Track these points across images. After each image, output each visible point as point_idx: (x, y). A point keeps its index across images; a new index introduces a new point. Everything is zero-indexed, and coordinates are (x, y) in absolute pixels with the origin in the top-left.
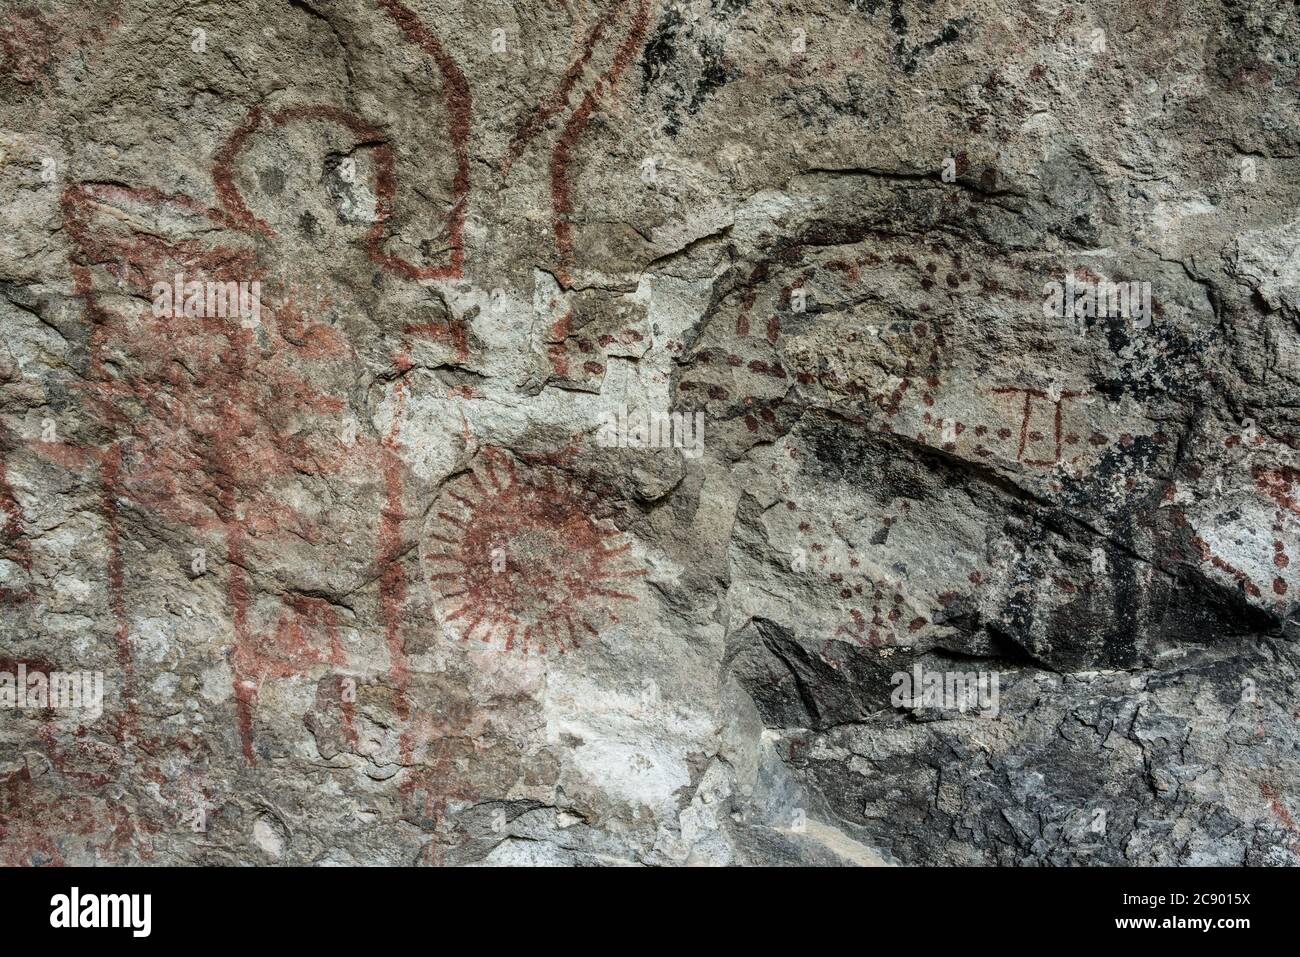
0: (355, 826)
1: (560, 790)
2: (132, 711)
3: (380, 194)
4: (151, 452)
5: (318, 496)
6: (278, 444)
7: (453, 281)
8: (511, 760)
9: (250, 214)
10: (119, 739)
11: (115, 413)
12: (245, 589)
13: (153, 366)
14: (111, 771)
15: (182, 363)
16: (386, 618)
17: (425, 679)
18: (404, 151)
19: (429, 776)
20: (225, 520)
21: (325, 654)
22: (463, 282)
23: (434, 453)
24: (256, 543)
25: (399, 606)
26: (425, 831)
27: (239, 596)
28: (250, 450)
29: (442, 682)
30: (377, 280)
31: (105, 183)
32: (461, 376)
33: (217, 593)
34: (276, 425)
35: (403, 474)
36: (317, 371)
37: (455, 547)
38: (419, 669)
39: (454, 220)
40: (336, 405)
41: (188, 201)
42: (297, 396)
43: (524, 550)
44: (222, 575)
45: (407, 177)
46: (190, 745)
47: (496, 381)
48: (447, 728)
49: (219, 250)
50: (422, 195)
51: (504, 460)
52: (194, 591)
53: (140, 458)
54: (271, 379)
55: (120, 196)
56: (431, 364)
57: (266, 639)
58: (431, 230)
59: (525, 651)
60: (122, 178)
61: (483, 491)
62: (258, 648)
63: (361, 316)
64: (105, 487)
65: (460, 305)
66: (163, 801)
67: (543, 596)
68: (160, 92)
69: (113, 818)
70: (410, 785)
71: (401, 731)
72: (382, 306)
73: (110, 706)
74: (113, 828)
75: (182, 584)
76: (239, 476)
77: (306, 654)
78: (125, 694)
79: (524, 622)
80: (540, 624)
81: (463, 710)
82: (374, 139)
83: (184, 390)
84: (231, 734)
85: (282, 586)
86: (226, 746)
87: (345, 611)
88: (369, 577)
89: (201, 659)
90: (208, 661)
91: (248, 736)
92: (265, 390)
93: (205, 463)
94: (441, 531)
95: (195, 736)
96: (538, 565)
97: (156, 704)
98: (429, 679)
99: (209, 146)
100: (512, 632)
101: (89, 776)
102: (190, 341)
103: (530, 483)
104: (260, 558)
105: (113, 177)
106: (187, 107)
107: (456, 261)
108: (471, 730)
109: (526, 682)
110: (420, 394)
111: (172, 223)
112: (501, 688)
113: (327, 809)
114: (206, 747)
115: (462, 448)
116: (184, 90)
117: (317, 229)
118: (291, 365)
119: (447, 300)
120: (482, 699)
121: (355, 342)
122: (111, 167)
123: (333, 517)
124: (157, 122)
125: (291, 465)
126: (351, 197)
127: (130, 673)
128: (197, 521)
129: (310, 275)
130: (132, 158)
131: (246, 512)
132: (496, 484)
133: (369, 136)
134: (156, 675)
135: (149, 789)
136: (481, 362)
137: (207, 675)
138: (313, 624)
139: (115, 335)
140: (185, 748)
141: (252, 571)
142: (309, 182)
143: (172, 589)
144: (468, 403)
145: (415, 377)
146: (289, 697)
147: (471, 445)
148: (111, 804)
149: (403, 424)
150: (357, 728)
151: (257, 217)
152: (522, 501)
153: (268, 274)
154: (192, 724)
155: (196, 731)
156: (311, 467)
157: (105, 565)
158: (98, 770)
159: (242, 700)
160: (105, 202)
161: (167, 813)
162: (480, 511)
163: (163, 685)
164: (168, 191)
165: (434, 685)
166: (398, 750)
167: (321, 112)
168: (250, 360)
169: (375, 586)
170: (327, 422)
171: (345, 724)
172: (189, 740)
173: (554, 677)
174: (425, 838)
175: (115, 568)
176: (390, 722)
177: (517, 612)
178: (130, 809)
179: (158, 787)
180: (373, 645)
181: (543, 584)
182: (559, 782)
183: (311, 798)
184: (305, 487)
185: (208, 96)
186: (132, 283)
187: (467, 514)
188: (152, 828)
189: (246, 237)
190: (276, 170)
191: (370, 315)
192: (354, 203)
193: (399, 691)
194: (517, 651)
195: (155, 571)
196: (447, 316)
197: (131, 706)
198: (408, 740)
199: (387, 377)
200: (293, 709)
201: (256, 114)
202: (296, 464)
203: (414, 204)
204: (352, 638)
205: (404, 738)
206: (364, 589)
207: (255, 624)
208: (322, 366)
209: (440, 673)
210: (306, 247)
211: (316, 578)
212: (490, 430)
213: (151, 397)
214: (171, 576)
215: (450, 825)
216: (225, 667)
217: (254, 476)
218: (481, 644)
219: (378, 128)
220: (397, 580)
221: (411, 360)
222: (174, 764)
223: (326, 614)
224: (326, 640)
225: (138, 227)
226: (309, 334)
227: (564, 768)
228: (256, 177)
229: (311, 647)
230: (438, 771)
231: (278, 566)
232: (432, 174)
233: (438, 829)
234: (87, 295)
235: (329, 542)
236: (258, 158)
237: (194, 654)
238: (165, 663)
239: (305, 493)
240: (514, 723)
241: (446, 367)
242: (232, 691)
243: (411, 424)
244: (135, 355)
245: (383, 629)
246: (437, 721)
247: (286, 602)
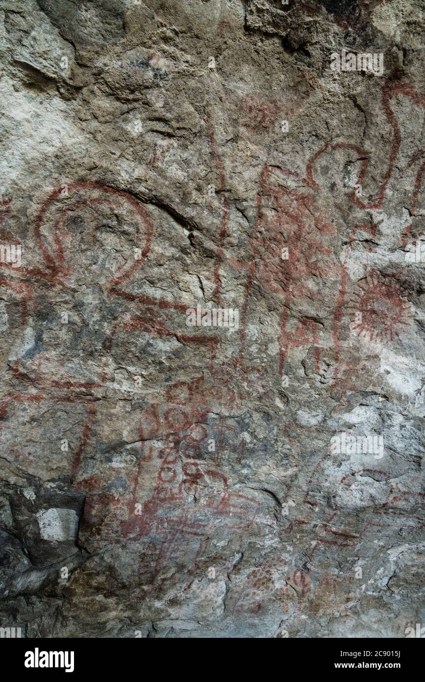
0: (313, 399)
1: (382, 388)
2: (242, 357)
3: (360, 177)
4: (266, 266)
5: (318, 284)
6: (307, 265)
7: (377, 210)
8: (369, 378)
9: (314, 182)
10: (235, 366)
11: (257, 251)
12: (287, 316)
13: (273, 234)
14: (230, 378)
15: (281, 233)
16: (334, 328)
17: (346, 349)
18: (373, 162)
19: (342, 382)
20: (285, 291)
21: (311, 339)
22: (380, 211)
23: (357, 271)
24: (295, 299)
25: (339, 324)
26: (336, 401)
27: (284, 318)
28: (298, 266)
29: (351, 350)
30: (350, 208)
31: (275, 166)
32: (370, 244)
33: (278, 317)
34: (307, 258)
35: (347, 277)
36: (324, 240)
37: (357, 304)
38: (343, 346)
39: (383, 188)
40: (329, 252)
41: (297, 175)
42: (317, 248)
43: (379, 307)
44: (281, 310)
45: (370, 172)
46: (261, 370)
47: (382, 247)
48: (351, 366)
49: (302, 194)
50: (373, 179)
51: (377, 275)
52: (269, 316)
53: (262, 267)
54: (309, 242)
55: (278, 172)
56: (361, 239)
57: (292, 333)
58: (373, 191)
59: (376, 341)
60: (280, 165)
61: (369, 285)
62: (288, 336)
63: (341, 221)
64: (249, 277)
65: (377, 218)
66: (247, 389)
67: (384, 323)
68: (301, 135)
69: (229, 394)
70: (335, 385)
71: (335, 367)
72: (350, 217)
73: (234, 355)
74: (229, 398)
75: (266, 313)
76: (293, 275)
77: (305, 339)
78: (241, 351)
79: (376, 332)
80: (381, 332)
81: (357, 360)
82: (365, 158)
83: (280, 243)
84: (276, 366)
85: (301, 315)
86: (273, 370)
87: (320, 325)
88: (331, 313)
89: (269, 340)
90: (271, 341)
91: (281, 367)
92: (306, 245)
93: (283, 270)
94: (353, 298)
95: (263, 367)
96: (382, 312)
97: (250, 355)
98: (347, 349)
99: (308, 155)
100: (372, 335)
101: (223, 379)
102: (286, 226)
103: (384, 284)
104: (295, 305)
105: (278, 164)
106: (306, 141)
107: (380, 203)
108: (359, 367)
109: (377, 351)
110: (354, 250)
111: (291, 183)
112: (369, 353)
113: (304, 393)
114: (266, 370)
115: (366, 270)
116: (308, 135)
117: (336, 189)
118: (317, 237)
119: (373, 217)
120: (363, 356)
121: (339, 231)
122: (279, 161)
123: (322, 291)
124: (296, 145)
125: (311, 272)
126: (349, 178)
127: (243, 344)
128: (276, 291)
129: (328, 205)
130: (285, 158)
131: (293, 289)
132: (373, 283)
133: (364, 156)
134: (252, 345)
135: (243, 384)
136: (379, 239)
137: (270, 346)
138: (308, 329)
139: (263, 222)
140: (259, 371)
141: (290, 309)
142: (338, 171)
143: (262, 315)
144: (370, 254)
145: (354, 244)
146: (298, 354)
147: (369, 269)
148: (229, 389)
149: (348, 260)
150: (320, 365)
151: (317, 183)
152: (380, 289)
153: (315, 204)
154: (262, 362)
155: (263, 365)
156: (318, 274)
157: (242, 305)
158: (226, 377)
159: (282, 355)
160: (273, 173)
161: (248, 393)
162: (367, 292)
163: (254, 349)
164: (293, 171)
165: (349, 351)
166: (333, 373)
167: (350, 146)
168: (304, 234)
169: (332, 316)
170: (326, 258)
171: (316, 364)
172: (260, 368)
173: (384, 350)
174: (336, 404)
175: (245, 306)
176: (331, 363)
177: (374, 328)
178: (235, 391)
179: (246, 384)
180: (328, 337)
181: (383, 318)
182: (382, 386)
183: (299, 389)
184: (314, 281)
185: (314, 137)
186: (273, 204)
187: (362, 293)
188: (241, 398)
189: (312, 190)
190: (327, 166)
191: (344, 221)
192: (349, 180)
193: (337, 353)
194: (374, 341)
195: (258, 308)
196: (371, 223)
197: (242, 355)
198: (337, 370)
199: (346, 243)
200: (298, 358)
201: (326, 146)
202: (313, 272)
203: (369, 182)
204: (321, 334)
205: (336, 369)
206: (329, 317)
207: (288, 328)
208: (327, 238)
209: (350, 347)
210: (330, 195)
211: (313, 313)
212: (375, 264)
213: (269, 245)
214: (263, 310)
215: (345, 399)
216: (277, 343)
217: (298, 275)
218: (363, 338)
219: (367, 153)
220: (340, 314)
221: (354, 238)
222: (253, 376)
223: (313, 325)
224: (311, 335)
225: (281, 183)
226: (324, 226)
227: (384, 381)
228: (319, 168)
229: (306, 337)
230: (345, 380)
231: (300, 308)
232: (379, 171)
233: (341, 401)
234: (259, 207)
235: (319, 300)
236: (322, 161)
237: (266, 338)
238: (256, 341)
239: (313, 282)
240: (373, 365)
241: (367, 241)
242: (279, 351)
243: (350, 260)
244: (267, 230)
245: (332, 332)
246: (348, 364)
247: (300, 321)
